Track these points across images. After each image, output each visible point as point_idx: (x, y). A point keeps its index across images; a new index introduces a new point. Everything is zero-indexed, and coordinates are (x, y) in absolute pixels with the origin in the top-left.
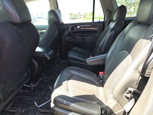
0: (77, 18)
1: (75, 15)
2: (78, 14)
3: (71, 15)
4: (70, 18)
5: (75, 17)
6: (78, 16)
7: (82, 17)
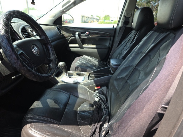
0: (89, 21)
1: (87, 18)
2: (90, 17)
3: (83, 18)
4: (82, 21)
5: (87, 20)
6: (91, 19)
7: (95, 20)
